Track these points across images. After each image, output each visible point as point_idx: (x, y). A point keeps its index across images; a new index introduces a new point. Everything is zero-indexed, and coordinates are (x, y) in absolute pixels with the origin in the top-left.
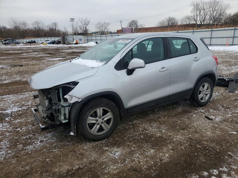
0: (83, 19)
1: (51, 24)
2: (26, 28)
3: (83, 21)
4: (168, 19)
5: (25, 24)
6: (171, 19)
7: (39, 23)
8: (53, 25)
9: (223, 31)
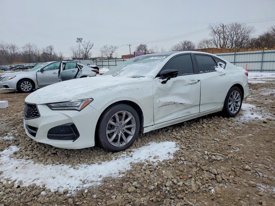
0: (85, 42)
1: (45, 48)
2: (15, 52)
3: (86, 44)
4: (183, 43)
5: (13, 47)
6: (186, 42)
7: (31, 45)
8: (49, 48)
9: (246, 55)
